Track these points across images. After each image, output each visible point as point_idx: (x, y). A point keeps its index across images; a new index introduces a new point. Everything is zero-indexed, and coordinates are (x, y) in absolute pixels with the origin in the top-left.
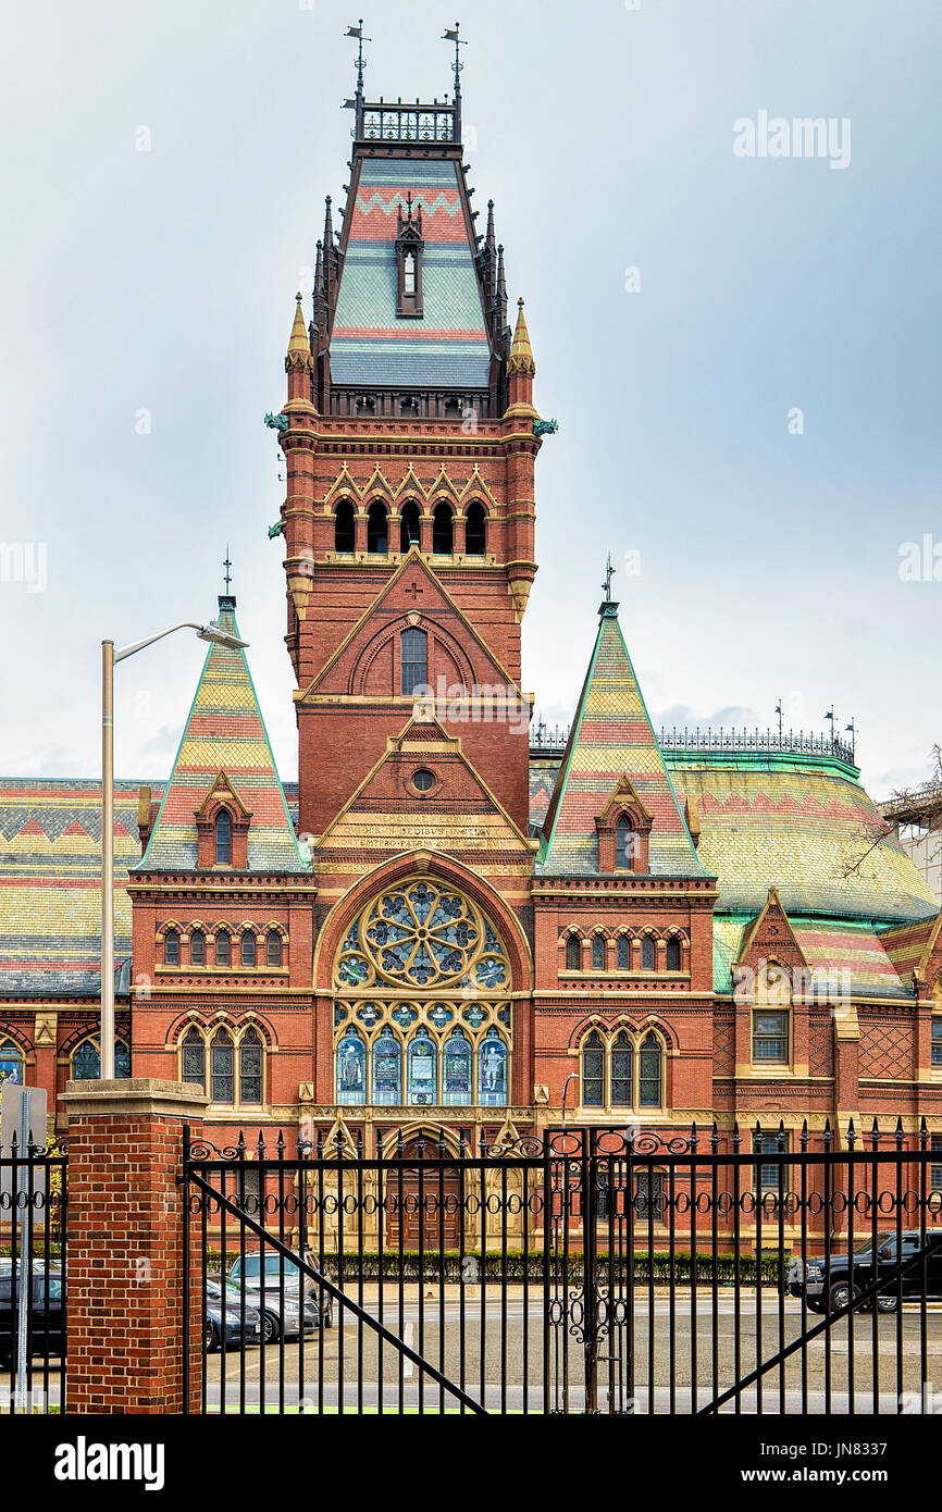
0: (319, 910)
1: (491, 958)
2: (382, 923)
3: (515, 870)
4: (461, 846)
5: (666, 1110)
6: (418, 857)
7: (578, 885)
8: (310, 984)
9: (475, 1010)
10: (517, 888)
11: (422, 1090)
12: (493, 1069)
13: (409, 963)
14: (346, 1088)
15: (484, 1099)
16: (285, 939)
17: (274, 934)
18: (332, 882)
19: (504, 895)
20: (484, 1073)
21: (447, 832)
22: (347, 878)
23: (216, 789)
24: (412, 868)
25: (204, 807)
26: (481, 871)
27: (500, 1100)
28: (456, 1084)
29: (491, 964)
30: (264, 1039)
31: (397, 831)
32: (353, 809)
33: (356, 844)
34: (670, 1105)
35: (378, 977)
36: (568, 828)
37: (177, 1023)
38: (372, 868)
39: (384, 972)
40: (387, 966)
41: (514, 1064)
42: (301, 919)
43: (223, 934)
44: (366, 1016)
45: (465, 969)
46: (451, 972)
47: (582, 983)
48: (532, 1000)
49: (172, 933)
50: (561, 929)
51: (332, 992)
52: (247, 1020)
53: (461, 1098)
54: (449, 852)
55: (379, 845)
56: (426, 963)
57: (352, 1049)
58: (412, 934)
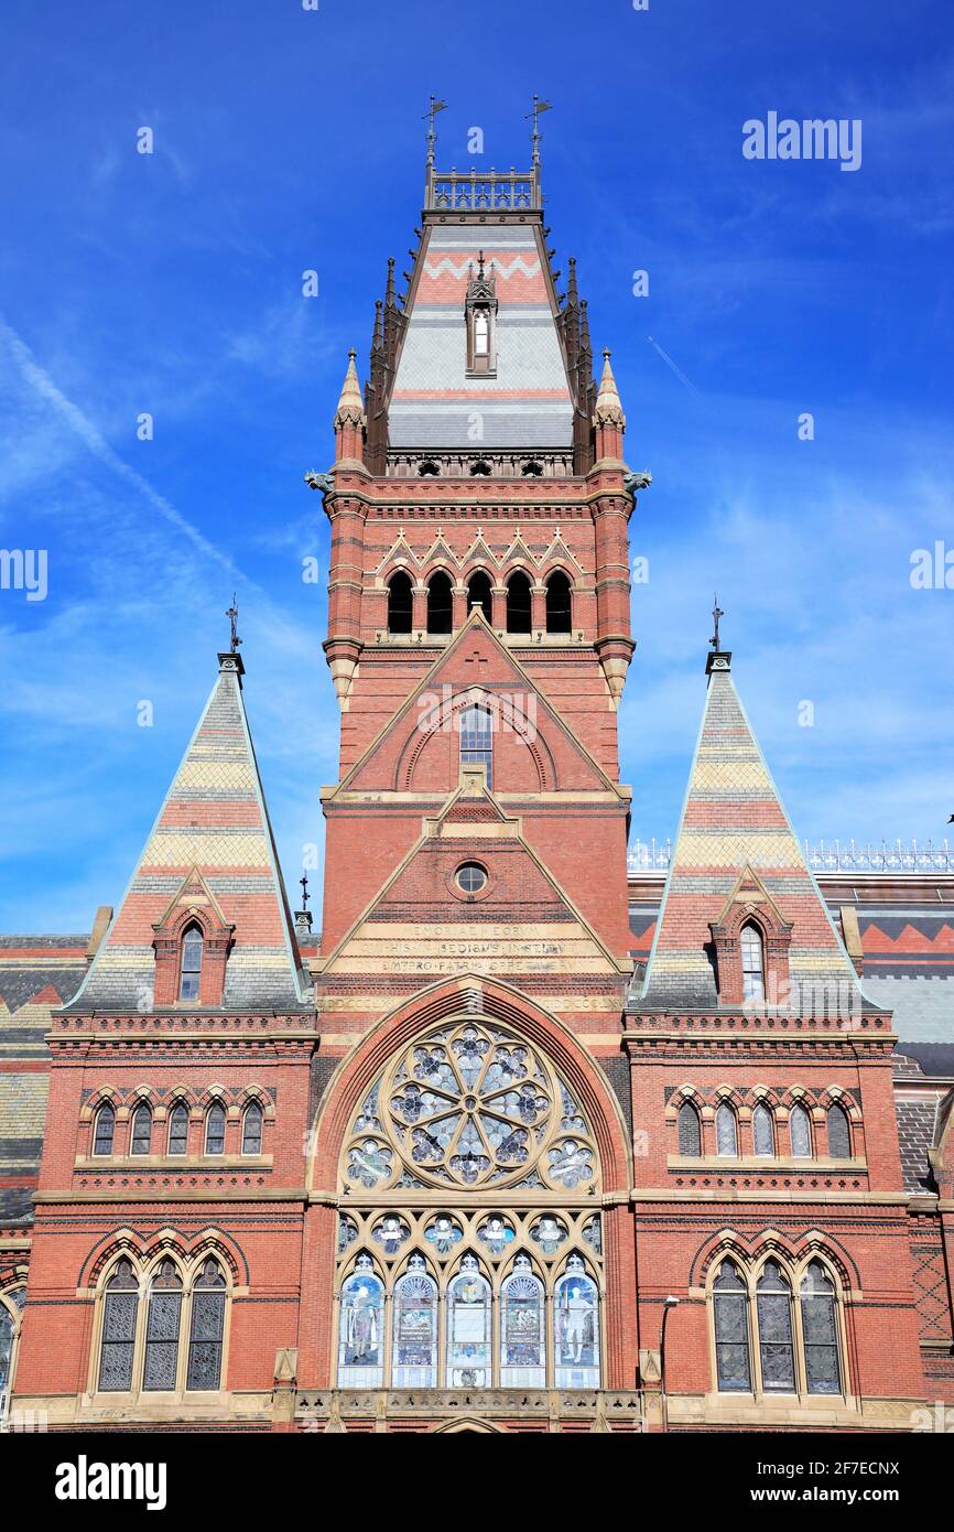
0: (320, 1066)
1: (570, 1139)
2: (413, 1086)
3: (600, 1003)
4: (522, 968)
5: (851, 1399)
6: (462, 985)
7: (690, 1023)
8: (301, 1181)
9: (549, 1224)
10: (603, 1030)
11: (467, 1362)
12: (576, 1325)
13: (451, 1148)
14: (354, 1360)
15: (565, 1378)
16: (269, 1111)
17: (254, 1103)
18: (342, 1023)
19: (587, 1040)
20: (564, 1332)
21: (504, 948)
22: (362, 1017)
23: (185, 892)
24: (456, 1002)
25: (166, 918)
26: (552, 1004)
27: (591, 1379)
28: (522, 1353)
29: (570, 1148)
30: (229, 1276)
31: (434, 948)
32: (376, 917)
33: (375, 967)
34: (857, 1390)
35: (407, 1172)
36: (674, 944)
37: (99, 1251)
38: (396, 1002)
39: (413, 1164)
40: (418, 1153)
41: (610, 1318)
42: (293, 1082)
43: (180, 1104)
44: (387, 1236)
45: (532, 1157)
46: (511, 1162)
47: (706, 1176)
48: (631, 1205)
49: (106, 1104)
50: (669, 1091)
51: (337, 1197)
52: (205, 1244)
53: (531, 1377)
54: (507, 977)
55: (410, 969)
56: (477, 1149)
57: (363, 1292)
58: (455, 1101)
